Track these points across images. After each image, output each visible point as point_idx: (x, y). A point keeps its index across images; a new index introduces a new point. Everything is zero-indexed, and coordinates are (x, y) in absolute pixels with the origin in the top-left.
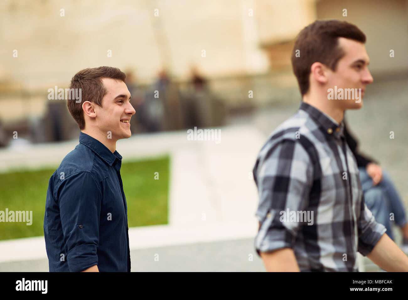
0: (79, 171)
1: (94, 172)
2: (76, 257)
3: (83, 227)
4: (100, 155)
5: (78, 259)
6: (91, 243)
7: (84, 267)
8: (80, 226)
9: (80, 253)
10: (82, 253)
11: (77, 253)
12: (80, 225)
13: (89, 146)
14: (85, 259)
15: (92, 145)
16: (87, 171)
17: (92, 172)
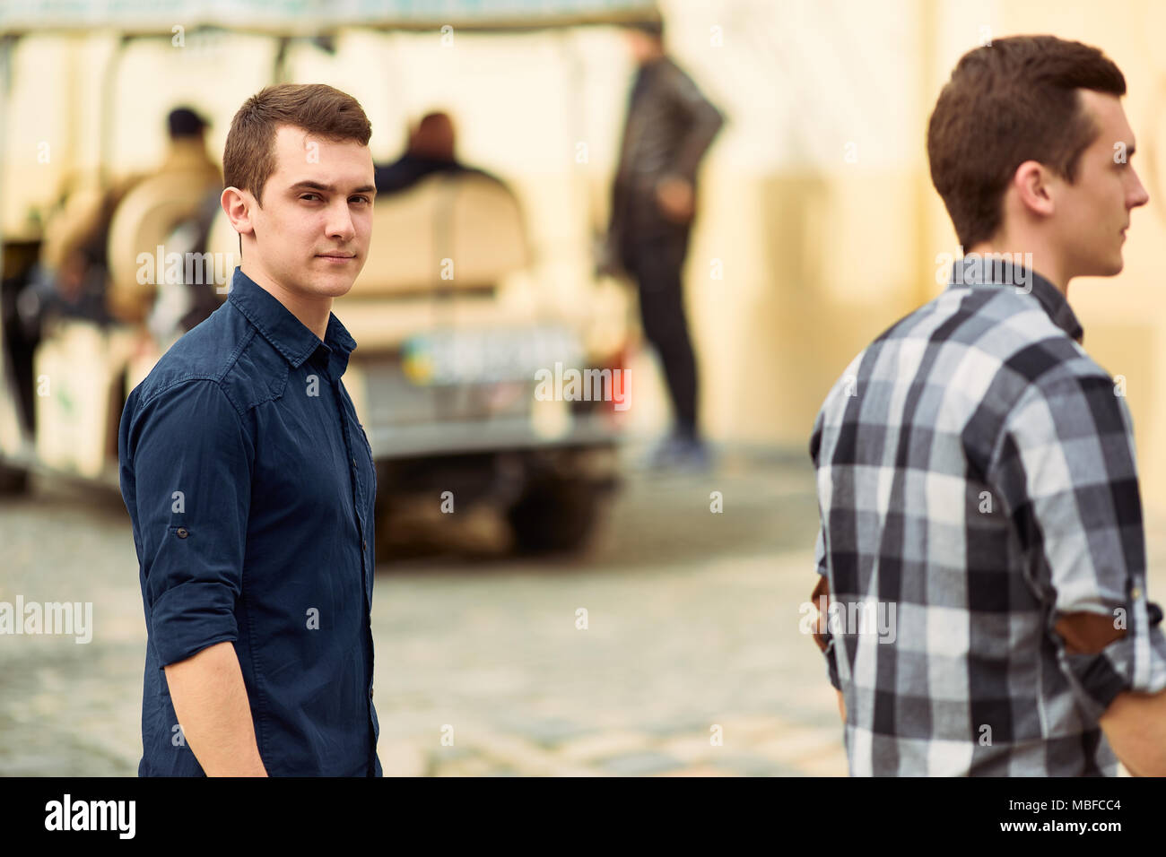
0: (188, 376)
1: (232, 380)
2: (169, 620)
3: (189, 535)
4: (268, 335)
5: (175, 624)
6: (210, 581)
7: (187, 649)
8: (180, 530)
9: (180, 609)
10: (183, 608)
11: (172, 608)
12: (179, 528)
13: (241, 309)
14: (193, 623)
15: (250, 304)
16: (208, 378)
17: (224, 382)
